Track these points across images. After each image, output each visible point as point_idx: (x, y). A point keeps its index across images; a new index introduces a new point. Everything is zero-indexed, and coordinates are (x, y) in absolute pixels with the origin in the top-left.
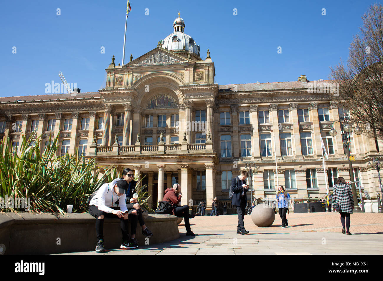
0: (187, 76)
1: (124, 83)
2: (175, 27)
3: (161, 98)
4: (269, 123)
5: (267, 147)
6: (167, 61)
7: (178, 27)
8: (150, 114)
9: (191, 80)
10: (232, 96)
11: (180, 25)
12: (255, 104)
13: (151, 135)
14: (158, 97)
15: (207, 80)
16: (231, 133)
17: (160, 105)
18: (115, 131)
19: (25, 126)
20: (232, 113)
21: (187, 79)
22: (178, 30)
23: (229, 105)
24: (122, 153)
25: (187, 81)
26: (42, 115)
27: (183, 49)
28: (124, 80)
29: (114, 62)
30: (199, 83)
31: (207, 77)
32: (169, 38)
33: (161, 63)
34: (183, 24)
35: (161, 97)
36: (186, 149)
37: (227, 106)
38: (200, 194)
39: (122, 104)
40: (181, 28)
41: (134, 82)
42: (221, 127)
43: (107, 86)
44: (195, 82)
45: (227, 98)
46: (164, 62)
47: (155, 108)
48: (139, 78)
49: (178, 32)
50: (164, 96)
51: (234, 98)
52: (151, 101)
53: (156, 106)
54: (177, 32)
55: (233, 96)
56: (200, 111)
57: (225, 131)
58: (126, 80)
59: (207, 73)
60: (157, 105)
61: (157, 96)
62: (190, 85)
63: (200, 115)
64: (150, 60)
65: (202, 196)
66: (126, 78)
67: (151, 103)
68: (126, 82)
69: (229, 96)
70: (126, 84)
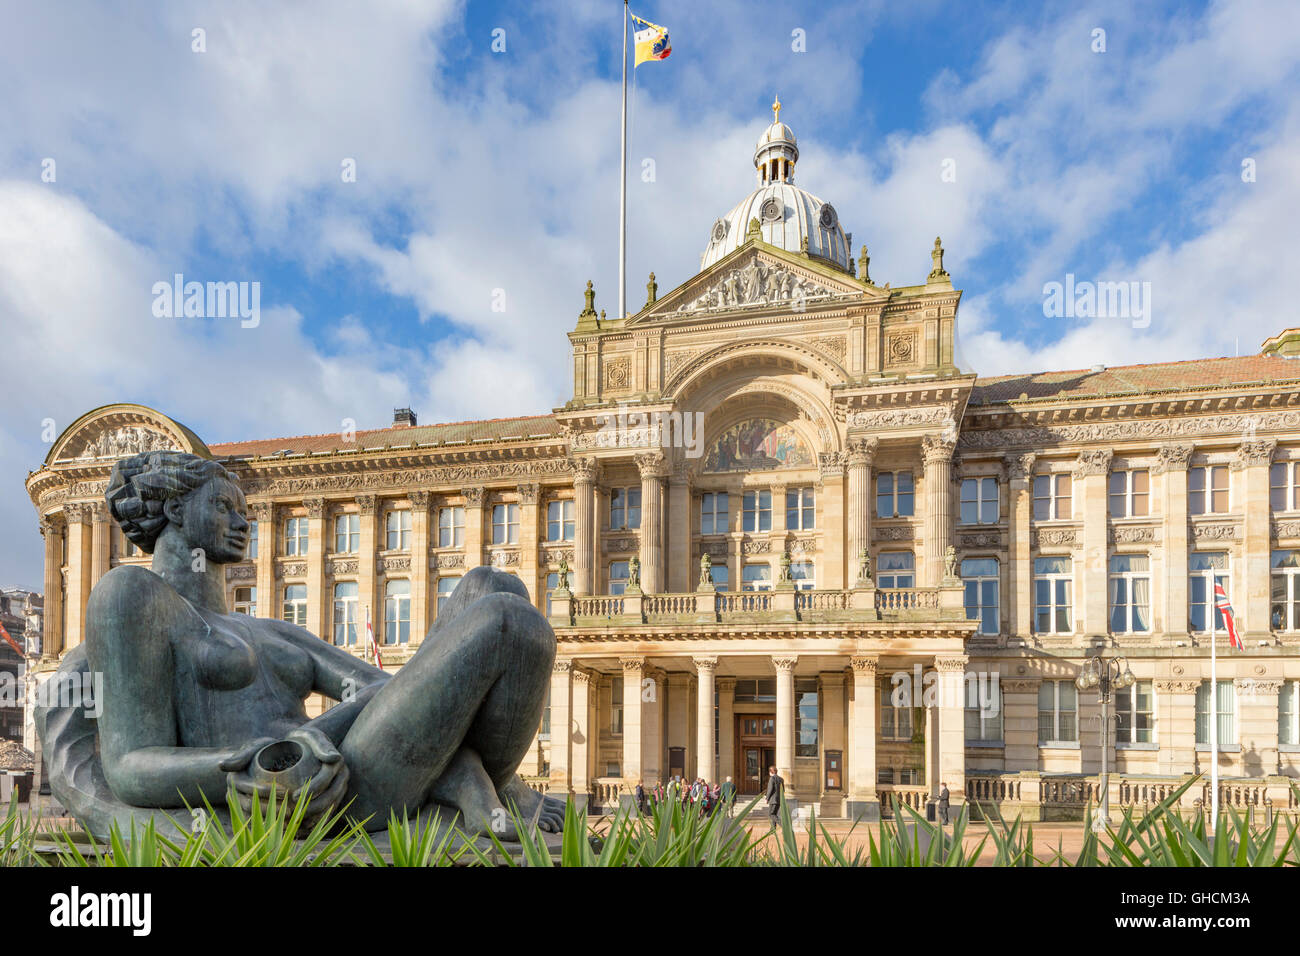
0: (859, 351)
1: (634, 383)
2: (764, 166)
3: (752, 433)
4: (1147, 514)
5: (1134, 601)
6: (785, 295)
7: (775, 163)
8: (715, 490)
9: (873, 364)
10: (1012, 419)
11: (779, 155)
12: (1101, 448)
13: (722, 560)
14: (741, 428)
15: (932, 360)
16: (999, 553)
17: (751, 457)
18: (608, 546)
19: (316, 533)
20: (1009, 480)
21: (858, 359)
22: (775, 176)
23: (999, 454)
24: (655, 617)
25: (858, 367)
26: (367, 497)
27: (799, 249)
28: (633, 370)
29: (592, 306)
30: (904, 374)
31: (932, 351)
32: (747, 209)
33: (762, 302)
34: (793, 151)
35: (754, 430)
36: (871, 605)
37: (990, 455)
38: (895, 752)
39: (632, 457)
40: (786, 164)
41: (666, 379)
42: (966, 533)
43: (579, 392)
44: (885, 372)
45: (993, 428)
46: (772, 297)
47: (733, 469)
48: (684, 364)
49: (775, 184)
50: (763, 424)
51: (1019, 425)
52: (720, 444)
53: (736, 461)
54: (770, 184)
55: (1016, 419)
56: (895, 478)
57: (978, 547)
58: (641, 371)
59: (932, 334)
60: (738, 456)
61: (738, 427)
62: (872, 380)
63: (892, 488)
64: (720, 294)
65: (901, 756)
66: (642, 363)
67: (717, 450)
68: (641, 378)
69: (1001, 421)
70: (641, 386)
